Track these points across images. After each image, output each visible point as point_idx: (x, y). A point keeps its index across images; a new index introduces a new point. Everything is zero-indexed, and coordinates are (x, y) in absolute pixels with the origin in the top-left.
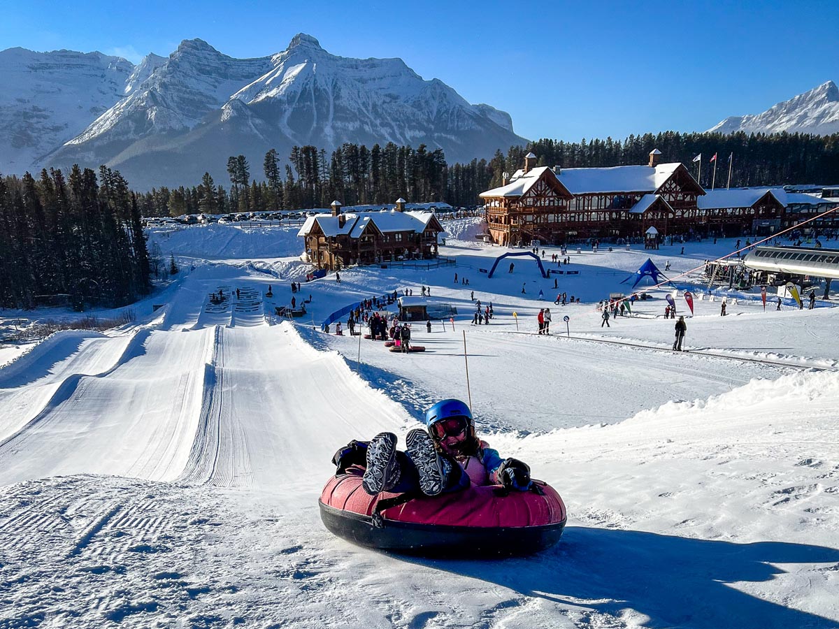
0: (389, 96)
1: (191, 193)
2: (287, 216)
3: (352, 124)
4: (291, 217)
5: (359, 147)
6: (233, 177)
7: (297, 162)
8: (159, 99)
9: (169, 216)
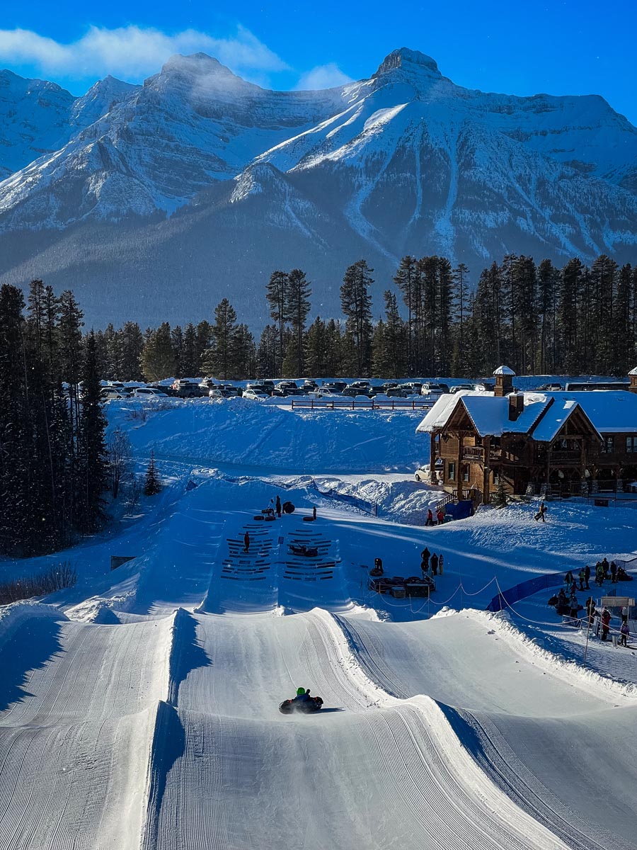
0: (574, 164)
1: (184, 337)
2: (381, 390)
3: (492, 215)
4: (391, 393)
5: (537, 265)
6: (277, 310)
7: (408, 287)
8: (115, 159)
9: (142, 378)
